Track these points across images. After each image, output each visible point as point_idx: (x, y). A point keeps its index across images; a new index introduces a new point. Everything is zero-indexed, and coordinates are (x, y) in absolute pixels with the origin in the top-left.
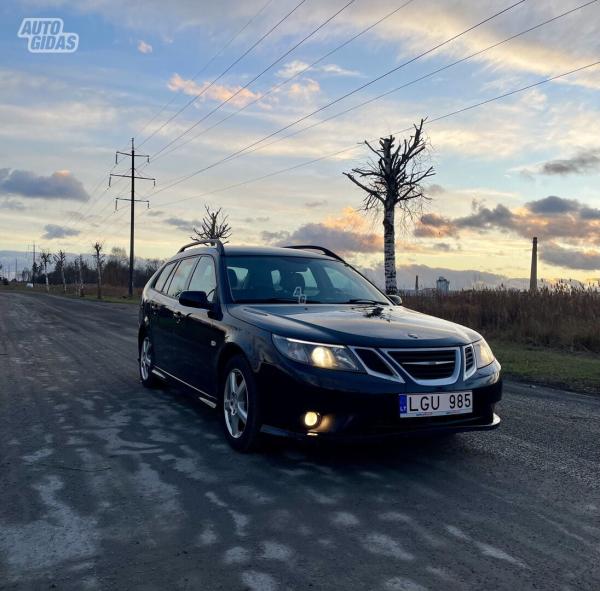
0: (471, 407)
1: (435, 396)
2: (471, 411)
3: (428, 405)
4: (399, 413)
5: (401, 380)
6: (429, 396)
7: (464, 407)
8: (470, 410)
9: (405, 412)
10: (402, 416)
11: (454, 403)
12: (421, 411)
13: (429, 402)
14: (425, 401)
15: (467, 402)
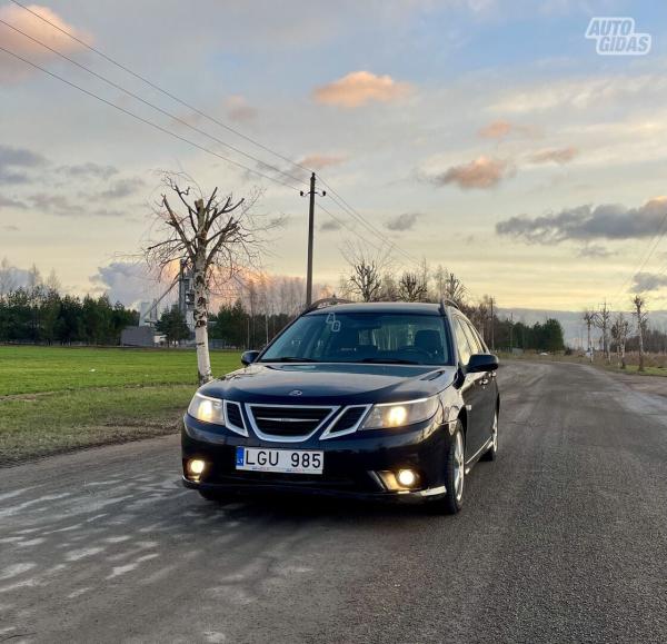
0: (321, 468)
1: (274, 452)
2: (321, 472)
3: (265, 460)
4: (234, 464)
5: (246, 434)
6: (267, 451)
7: (311, 466)
8: (319, 471)
9: (242, 464)
10: (238, 468)
11: (298, 461)
12: (257, 465)
13: (267, 457)
14: (262, 456)
15: (316, 463)
